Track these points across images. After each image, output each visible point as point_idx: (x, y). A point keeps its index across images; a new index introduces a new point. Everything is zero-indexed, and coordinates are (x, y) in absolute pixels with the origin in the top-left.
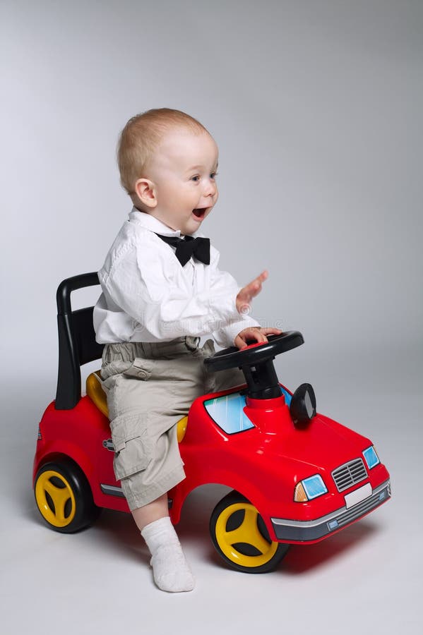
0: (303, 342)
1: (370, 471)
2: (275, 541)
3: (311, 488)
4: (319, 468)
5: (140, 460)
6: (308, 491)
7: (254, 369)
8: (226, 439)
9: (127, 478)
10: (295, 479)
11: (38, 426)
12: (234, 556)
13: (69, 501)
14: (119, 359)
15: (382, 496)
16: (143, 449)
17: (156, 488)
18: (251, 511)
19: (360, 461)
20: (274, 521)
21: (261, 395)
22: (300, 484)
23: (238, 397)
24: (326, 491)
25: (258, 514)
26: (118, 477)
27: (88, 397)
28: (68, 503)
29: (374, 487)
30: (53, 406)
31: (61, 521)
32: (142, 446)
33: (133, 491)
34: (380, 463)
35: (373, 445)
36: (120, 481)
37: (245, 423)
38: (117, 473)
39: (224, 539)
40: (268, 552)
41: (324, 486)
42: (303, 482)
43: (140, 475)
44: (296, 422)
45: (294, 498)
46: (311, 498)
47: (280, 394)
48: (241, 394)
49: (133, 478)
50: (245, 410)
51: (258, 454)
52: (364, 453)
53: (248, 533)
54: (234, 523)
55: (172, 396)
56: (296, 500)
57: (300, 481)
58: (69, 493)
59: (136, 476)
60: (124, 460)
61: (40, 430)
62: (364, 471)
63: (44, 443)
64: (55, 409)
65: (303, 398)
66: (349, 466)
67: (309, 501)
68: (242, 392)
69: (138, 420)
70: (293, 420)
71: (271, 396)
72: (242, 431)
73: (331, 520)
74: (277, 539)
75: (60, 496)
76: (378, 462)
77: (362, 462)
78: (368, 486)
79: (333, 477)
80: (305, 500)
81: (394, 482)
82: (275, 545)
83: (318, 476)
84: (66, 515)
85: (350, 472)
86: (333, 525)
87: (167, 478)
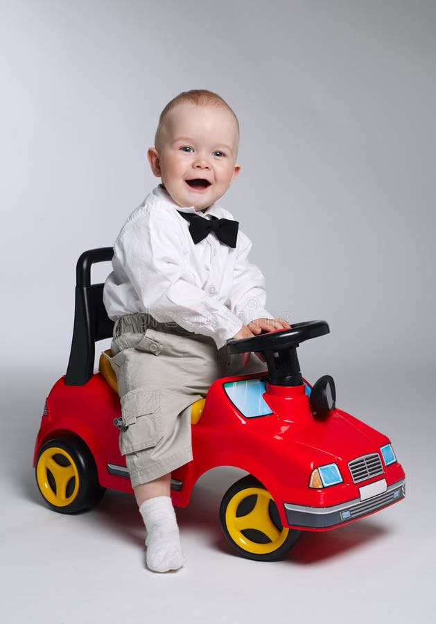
0: (329, 332)
1: (386, 468)
2: (286, 527)
3: (326, 476)
4: (336, 457)
5: (151, 437)
6: (324, 478)
7: (277, 355)
8: (244, 422)
9: (134, 454)
10: (312, 465)
11: (45, 401)
12: (243, 542)
13: (72, 480)
14: (130, 331)
15: (396, 494)
16: (155, 427)
17: (162, 466)
18: (264, 496)
19: (377, 456)
20: (287, 507)
21: (282, 382)
22: (316, 471)
23: (258, 382)
24: (342, 481)
25: (271, 500)
26: (124, 451)
27: (101, 374)
28: (71, 482)
29: (389, 484)
30: (63, 382)
31: (61, 500)
32: (155, 423)
33: (138, 466)
34: (396, 462)
35: (390, 443)
36: (125, 456)
37: (264, 409)
38: (124, 447)
39: (234, 524)
40: (278, 540)
41: (340, 476)
42: (319, 469)
43: (148, 452)
44: (315, 413)
45: (309, 484)
46: (326, 485)
47: (301, 384)
48: (261, 381)
49: (139, 454)
50: (264, 396)
51: (275, 439)
52: (381, 449)
53: (258, 519)
54: (245, 508)
55: (185, 373)
56: (311, 486)
57: (317, 468)
58: (73, 471)
59: (144, 453)
60: (133, 435)
61: (46, 406)
62: (380, 467)
63: (50, 418)
64: (65, 384)
65: (325, 388)
66: (366, 460)
67: (324, 488)
68: (263, 378)
69: (152, 397)
70: (313, 411)
71: (292, 383)
72: (260, 416)
73: (344, 510)
74: (288, 525)
75: (63, 475)
76: (394, 461)
77: (379, 457)
78: (384, 481)
79: (350, 467)
80: (320, 487)
81: (408, 482)
82: (286, 531)
83: (335, 465)
84: (68, 495)
85: (366, 465)
86: (346, 515)
87: (174, 457)
